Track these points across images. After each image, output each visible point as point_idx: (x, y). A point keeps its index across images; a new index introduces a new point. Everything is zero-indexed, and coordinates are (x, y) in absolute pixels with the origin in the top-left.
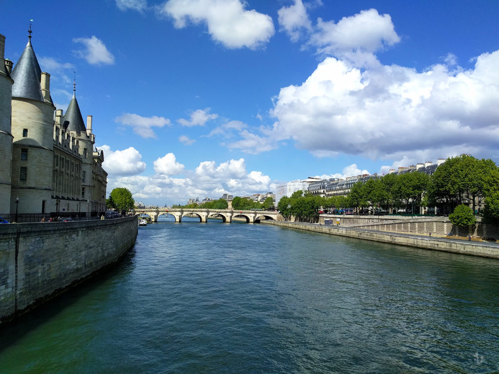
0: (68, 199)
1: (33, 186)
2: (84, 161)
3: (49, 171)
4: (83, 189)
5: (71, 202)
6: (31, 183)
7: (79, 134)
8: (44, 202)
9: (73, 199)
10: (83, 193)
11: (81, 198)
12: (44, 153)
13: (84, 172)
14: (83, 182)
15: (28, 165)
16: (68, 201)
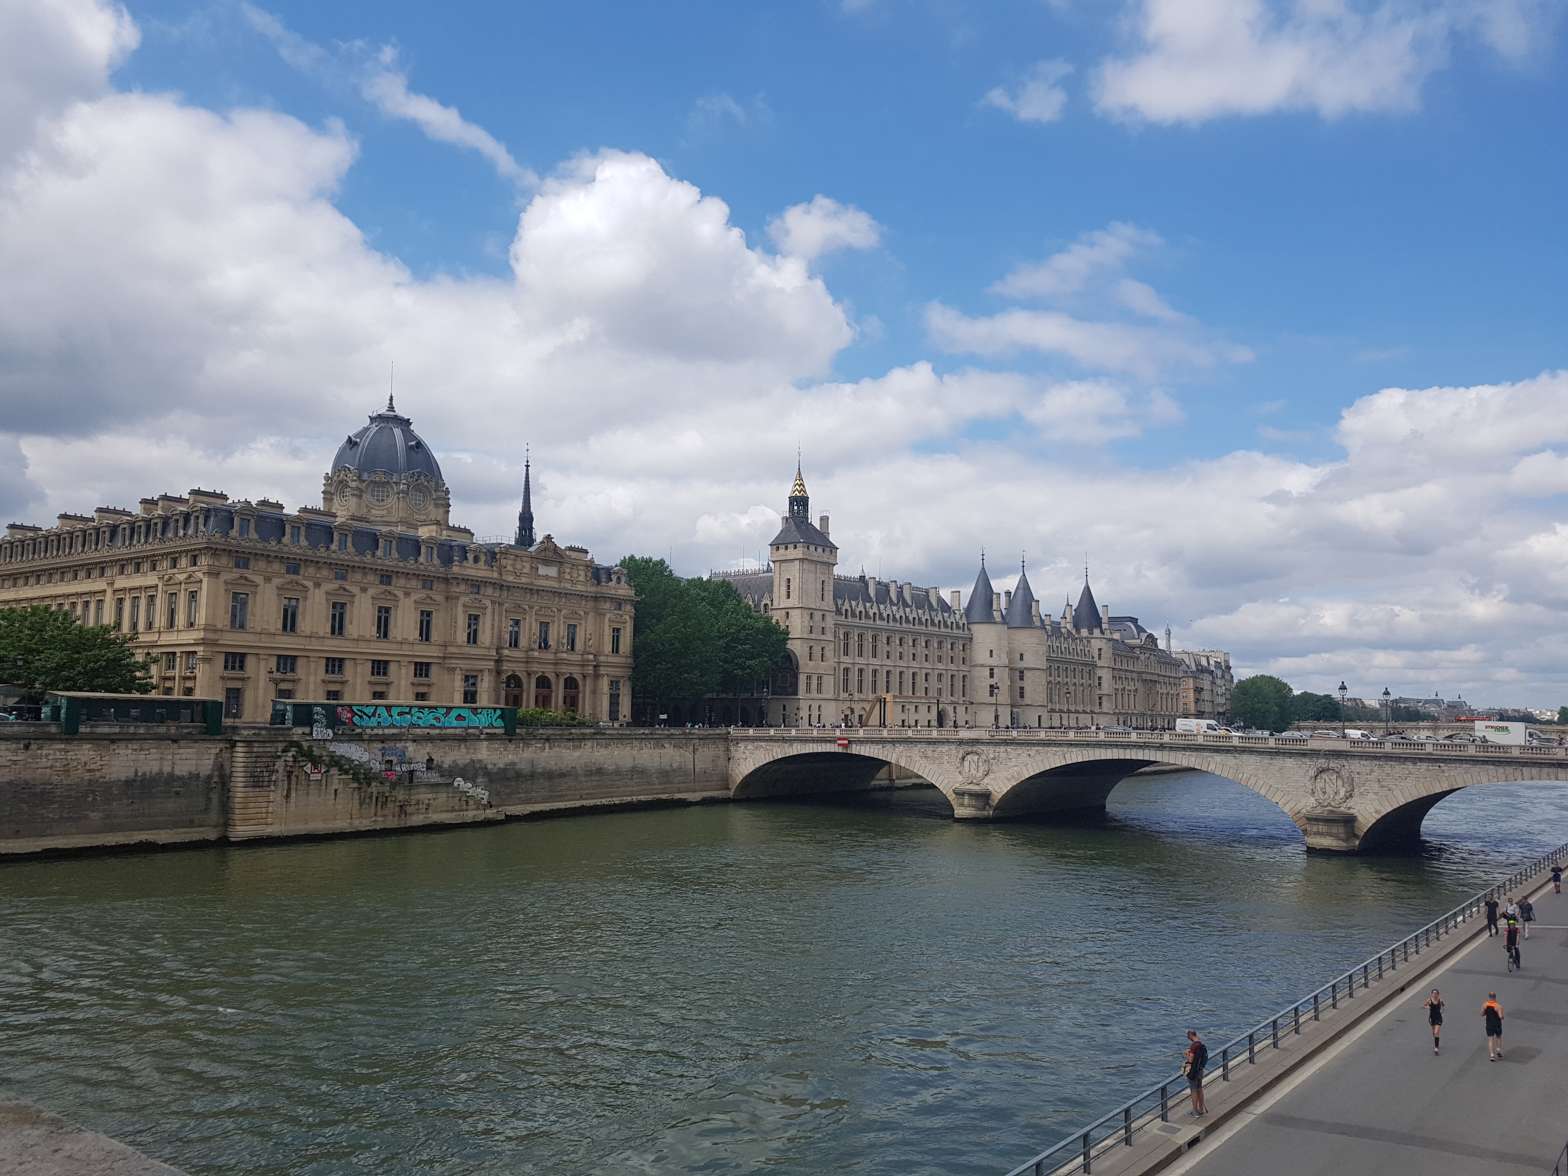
0: (1077, 712)
1: (1029, 703)
2: (1099, 663)
3: (1043, 688)
4: (1100, 698)
5: (1081, 716)
6: (1028, 700)
7: (1091, 632)
8: (1039, 717)
9: (1085, 712)
10: (1100, 704)
11: (1097, 710)
12: (1037, 673)
13: (1100, 678)
14: (1100, 689)
15: (1025, 685)
16: (1076, 715)
